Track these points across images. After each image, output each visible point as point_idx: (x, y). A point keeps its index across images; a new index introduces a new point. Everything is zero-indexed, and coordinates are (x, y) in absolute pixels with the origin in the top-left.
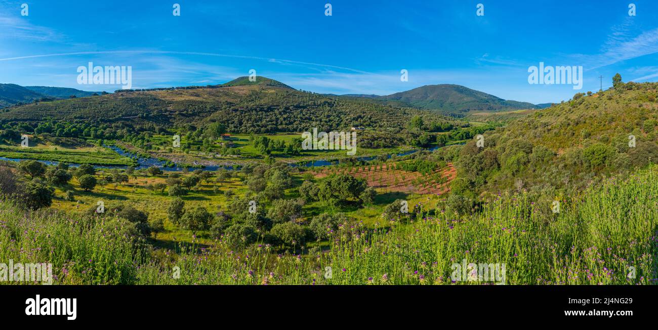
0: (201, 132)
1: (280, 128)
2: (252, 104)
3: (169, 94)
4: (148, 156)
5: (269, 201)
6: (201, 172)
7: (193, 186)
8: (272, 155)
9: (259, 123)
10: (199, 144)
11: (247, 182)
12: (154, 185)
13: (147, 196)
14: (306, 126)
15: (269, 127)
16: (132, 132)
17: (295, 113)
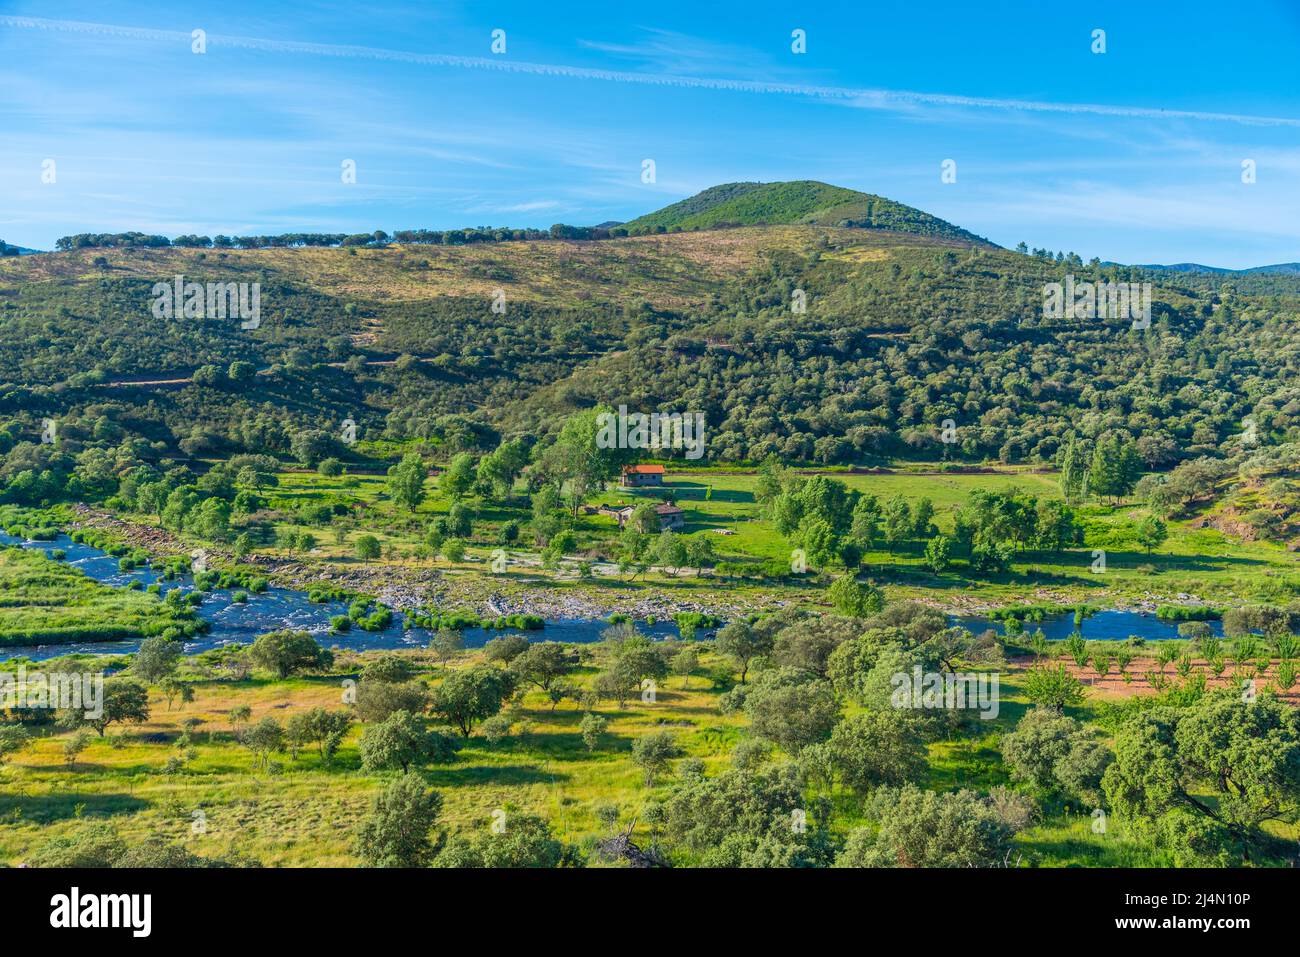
0: (523, 454)
1: (910, 440)
2: (773, 322)
3: (359, 266)
4: (255, 582)
5: (850, 791)
6: (524, 647)
7: (483, 718)
8: (867, 572)
9: (807, 415)
10: (511, 516)
11: (742, 698)
12: (285, 725)
13: (248, 782)
14: (1047, 433)
15: (855, 435)
16: (166, 462)
17: (988, 367)
